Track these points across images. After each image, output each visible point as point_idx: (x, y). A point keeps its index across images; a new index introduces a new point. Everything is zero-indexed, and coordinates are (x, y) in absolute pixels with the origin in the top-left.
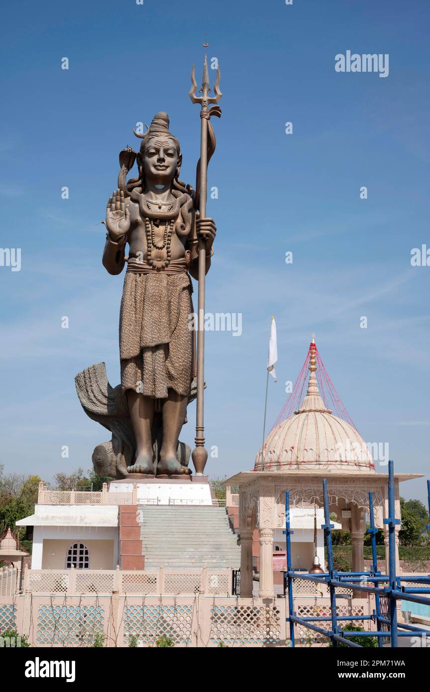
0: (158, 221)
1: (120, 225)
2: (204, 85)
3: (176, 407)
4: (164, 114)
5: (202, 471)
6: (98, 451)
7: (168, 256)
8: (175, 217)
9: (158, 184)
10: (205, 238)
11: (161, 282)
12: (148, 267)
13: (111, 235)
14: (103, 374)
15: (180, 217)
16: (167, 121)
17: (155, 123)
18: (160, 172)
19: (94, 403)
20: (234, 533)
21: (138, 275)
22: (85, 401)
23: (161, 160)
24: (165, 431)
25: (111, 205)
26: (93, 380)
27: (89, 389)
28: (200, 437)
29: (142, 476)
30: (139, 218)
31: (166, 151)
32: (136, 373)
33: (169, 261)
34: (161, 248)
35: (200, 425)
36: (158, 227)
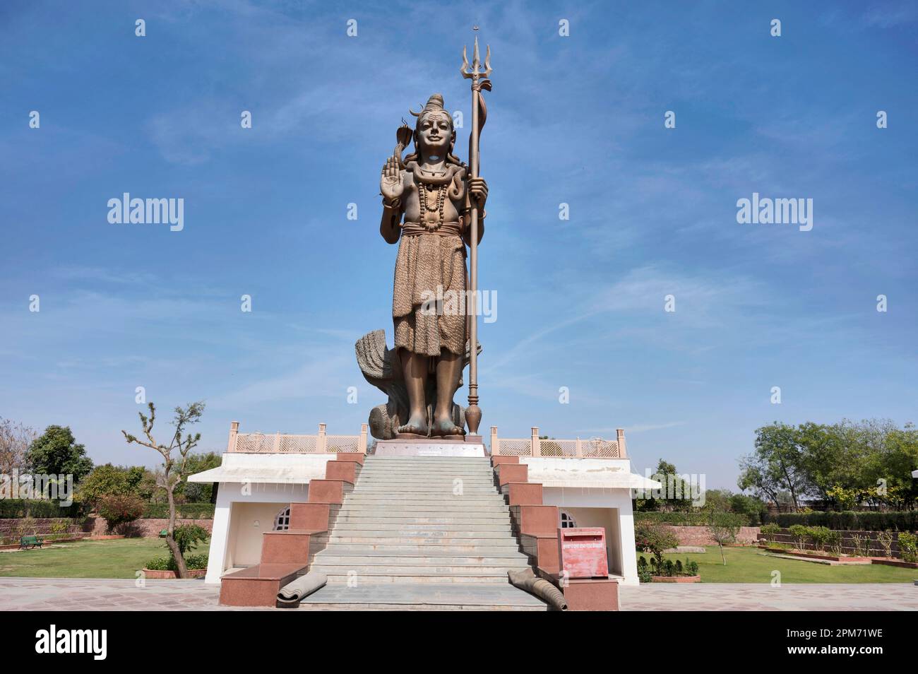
0: (431, 185)
1: (394, 190)
2: (474, 62)
3: (449, 367)
4: (438, 95)
5: (476, 431)
6: (374, 413)
7: (441, 218)
8: (448, 182)
9: (432, 155)
10: (476, 197)
11: (434, 242)
12: (421, 229)
13: (387, 200)
14: (382, 340)
15: (453, 182)
16: (442, 101)
17: (431, 103)
18: (434, 143)
19: (372, 367)
20: (500, 493)
21: (412, 237)
22: (363, 366)
23: (435, 131)
24: (439, 391)
25: (385, 172)
26: (372, 346)
27: (368, 354)
28: (473, 395)
29: (413, 436)
30: (413, 185)
31: (439, 124)
32: (408, 332)
33: (442, 222)
34: (434, 211)
35: (474, 382)
36: (431, 191)
